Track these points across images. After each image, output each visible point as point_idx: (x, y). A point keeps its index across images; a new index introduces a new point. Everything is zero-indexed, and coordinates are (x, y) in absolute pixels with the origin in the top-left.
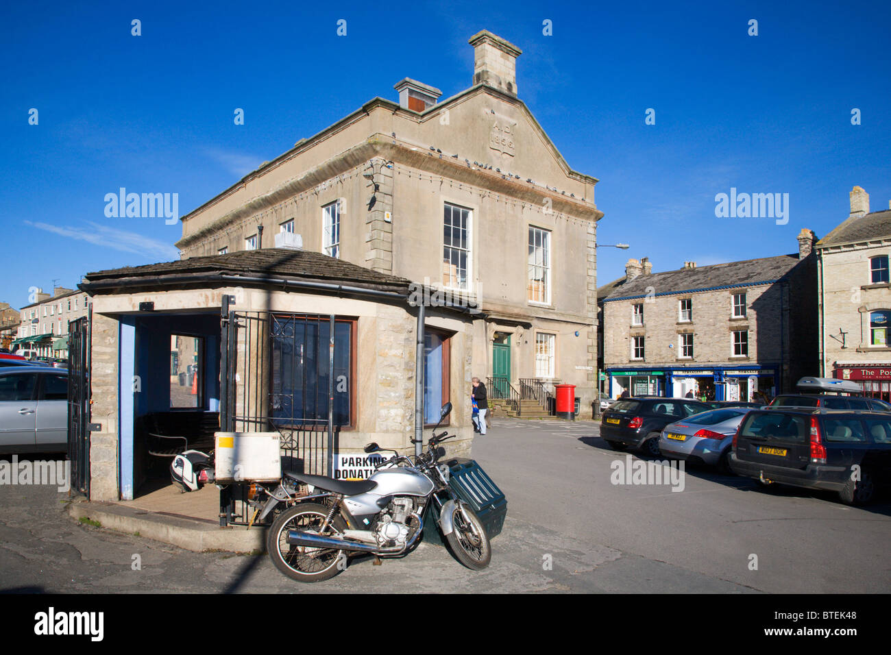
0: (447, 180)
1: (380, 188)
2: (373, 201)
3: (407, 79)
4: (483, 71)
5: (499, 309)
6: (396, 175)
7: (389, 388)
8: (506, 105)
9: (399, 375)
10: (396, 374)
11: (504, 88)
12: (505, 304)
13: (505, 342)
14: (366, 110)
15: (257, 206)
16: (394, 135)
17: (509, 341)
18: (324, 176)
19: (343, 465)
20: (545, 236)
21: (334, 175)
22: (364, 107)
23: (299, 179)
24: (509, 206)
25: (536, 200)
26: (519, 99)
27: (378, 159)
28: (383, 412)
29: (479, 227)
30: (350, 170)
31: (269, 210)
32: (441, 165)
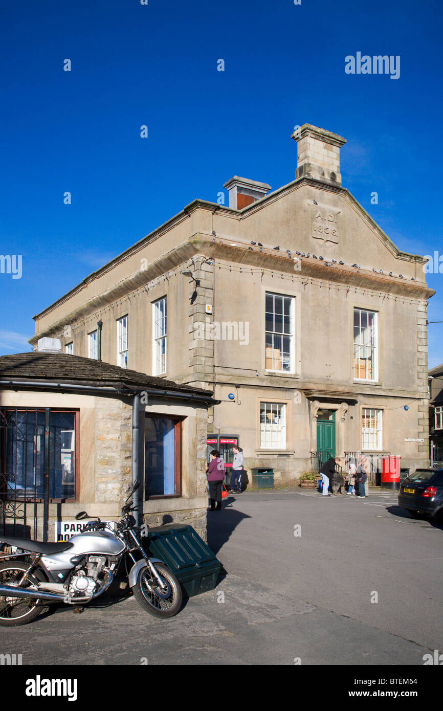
0: (268, 271)
1: (200, 283)
2: (195, 295)
3: (236, 177)
4: (305, 164)
5: (323, 387)
6: (217, 269)
7: (106, 466)
8: (329, 195)
9: (116, 455)
10: (113, 454)
11: (327, 179)
12: (329, 383)
13: (331, 418)
14: (188, 211)
15: (96, 305)
16: (214, 233)
17: (334, 418)
18: (152, 275)
19: (65, 531)
20: (371, 317)
21: (161, 273)
22: (185, 210)
23: (130, 279)
24: (333, 291)
25: (361, 284)
26: (344, 188)
27: (198, 257)
28: (102, 486)
29: (302, 313)
30: (175, 268)
31: (107, 307)
32: (261, 258)
